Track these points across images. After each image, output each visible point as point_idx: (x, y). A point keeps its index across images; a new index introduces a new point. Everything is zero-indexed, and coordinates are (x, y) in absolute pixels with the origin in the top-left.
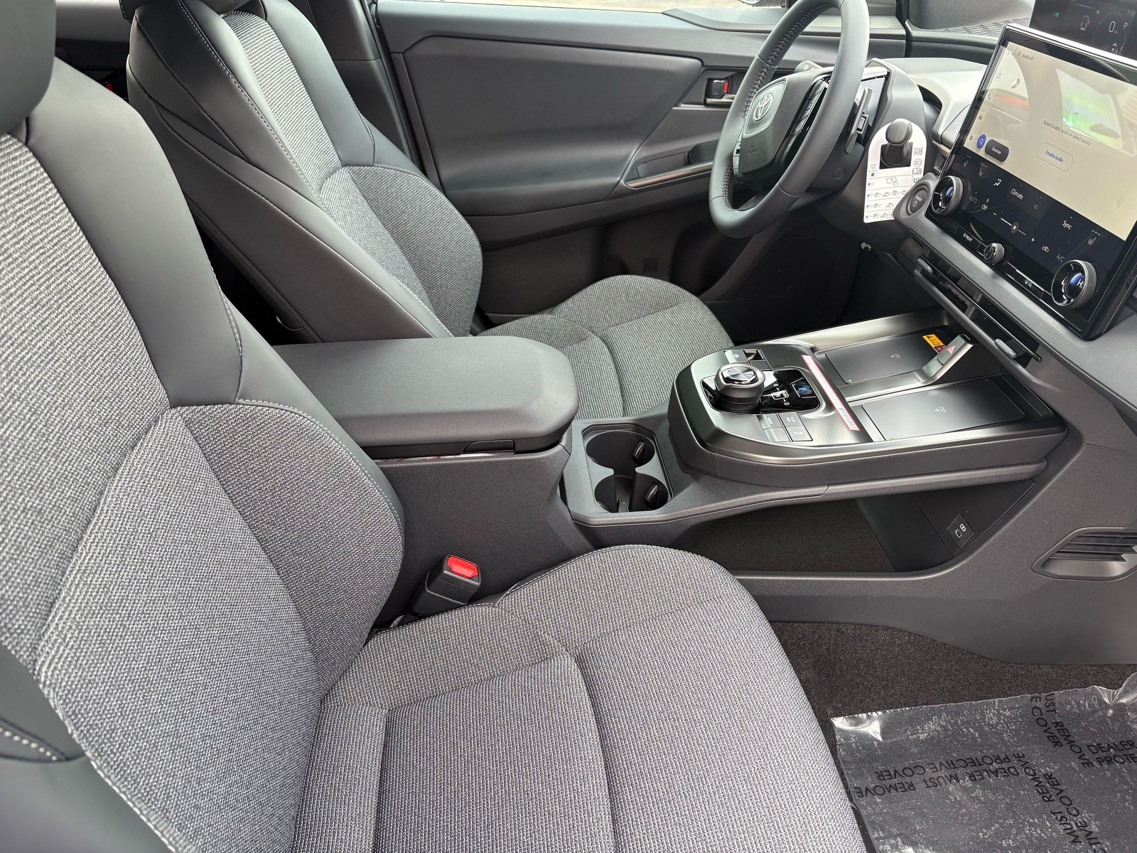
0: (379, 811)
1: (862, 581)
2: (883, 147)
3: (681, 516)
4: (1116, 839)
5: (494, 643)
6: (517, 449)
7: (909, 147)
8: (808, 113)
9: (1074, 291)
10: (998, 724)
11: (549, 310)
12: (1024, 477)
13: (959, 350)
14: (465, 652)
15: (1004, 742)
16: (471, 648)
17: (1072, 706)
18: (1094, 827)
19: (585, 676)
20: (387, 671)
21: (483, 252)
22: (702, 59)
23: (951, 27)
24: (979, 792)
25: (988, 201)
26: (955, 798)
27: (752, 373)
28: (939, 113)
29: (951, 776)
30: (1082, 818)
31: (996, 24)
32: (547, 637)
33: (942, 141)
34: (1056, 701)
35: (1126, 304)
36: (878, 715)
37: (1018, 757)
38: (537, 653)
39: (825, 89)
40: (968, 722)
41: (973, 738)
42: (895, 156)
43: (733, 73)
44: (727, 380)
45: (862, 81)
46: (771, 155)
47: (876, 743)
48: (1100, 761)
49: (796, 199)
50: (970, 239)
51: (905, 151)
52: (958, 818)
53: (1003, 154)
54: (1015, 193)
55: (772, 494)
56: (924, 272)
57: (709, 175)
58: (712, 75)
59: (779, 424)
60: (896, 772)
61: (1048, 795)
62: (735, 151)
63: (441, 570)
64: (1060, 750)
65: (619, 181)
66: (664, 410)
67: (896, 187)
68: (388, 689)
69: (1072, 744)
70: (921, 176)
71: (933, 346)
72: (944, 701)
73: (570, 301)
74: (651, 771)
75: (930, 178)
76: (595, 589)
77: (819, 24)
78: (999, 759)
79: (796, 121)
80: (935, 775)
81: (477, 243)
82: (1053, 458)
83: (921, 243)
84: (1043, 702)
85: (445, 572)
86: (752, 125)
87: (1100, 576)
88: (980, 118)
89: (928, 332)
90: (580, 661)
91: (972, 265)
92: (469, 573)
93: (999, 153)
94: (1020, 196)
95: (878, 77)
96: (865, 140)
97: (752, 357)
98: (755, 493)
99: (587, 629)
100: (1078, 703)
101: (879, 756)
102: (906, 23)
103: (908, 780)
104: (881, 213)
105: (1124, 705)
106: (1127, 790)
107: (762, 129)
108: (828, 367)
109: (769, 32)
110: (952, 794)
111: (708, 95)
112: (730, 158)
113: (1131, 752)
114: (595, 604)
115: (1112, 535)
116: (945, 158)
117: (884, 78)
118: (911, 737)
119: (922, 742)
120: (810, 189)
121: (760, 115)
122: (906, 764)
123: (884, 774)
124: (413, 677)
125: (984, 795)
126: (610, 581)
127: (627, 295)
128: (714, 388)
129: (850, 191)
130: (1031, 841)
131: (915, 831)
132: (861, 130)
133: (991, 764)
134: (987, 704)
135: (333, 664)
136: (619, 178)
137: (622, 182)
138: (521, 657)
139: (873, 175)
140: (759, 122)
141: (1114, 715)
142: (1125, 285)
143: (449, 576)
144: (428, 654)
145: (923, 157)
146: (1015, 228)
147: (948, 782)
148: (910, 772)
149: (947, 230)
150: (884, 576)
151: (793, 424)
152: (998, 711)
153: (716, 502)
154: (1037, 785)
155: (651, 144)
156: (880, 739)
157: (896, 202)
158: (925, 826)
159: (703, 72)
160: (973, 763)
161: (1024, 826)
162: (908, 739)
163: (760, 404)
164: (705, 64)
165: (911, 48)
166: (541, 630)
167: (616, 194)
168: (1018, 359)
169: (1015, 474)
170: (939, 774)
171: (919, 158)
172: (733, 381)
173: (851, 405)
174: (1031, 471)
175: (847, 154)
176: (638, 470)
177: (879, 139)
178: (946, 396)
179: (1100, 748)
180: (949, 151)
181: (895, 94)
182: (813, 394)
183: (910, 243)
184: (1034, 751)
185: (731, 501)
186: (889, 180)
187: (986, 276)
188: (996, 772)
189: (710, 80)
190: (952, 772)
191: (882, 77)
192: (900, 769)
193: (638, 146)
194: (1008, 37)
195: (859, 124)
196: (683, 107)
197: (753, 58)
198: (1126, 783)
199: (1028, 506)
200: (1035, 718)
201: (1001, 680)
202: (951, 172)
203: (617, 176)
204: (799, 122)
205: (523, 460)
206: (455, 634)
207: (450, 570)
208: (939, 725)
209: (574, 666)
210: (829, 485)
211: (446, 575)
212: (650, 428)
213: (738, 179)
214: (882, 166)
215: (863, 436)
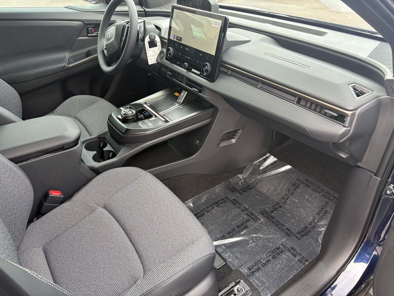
0: (52, 274)
1: (177, 163)
2: (149, 42)
3: (123, 157)
4: (252, 208)
5: (74, 212)
6: (65, 148)
7: (155, 41)
8: (125, 34)
9: (207, 71)
10: (219, 192)
11: (52, 112)
12: (208, 123)
13: (184, 94)
14: (65, 219)
15: (222, 196)
16: (67, 217)
17: (234, 182)
18: (247, 207)
19: (108, 211)
20: (38, 234)
21: (20, 96)
22: (83, 22)
23: (156, 8)
24: (219, 209)
25: (180, 52)
26: (215, 213)
27: (131, 111)
28: (161, 31)
29: (212, 208)
30: (244, 206)
31: (168, 6)
32: (92, 204)
33: (164, 38)
34: (230, 182)
35: (219, 72)
36: (191, 200)
37: (226, 198)
38: (90, 211)
39: (128, 26)
40: (212, 194)
41: (215, 197)
42: (152, 44)
43: (95, 25)
44: (124, 114)
45: (138, 23)
46: (117, 48)
47: (192, 208)
48: (244, 192)
49: (128, 60)
50: (179, 63)
51: (155, 42)
52: (216, 217)
53: (181, 39)
54: (187, 49)
55: (147, 143)
56: (169, 75)
57: (97, 59)
58: (88, 26)
59: (143, 123)
60: (199, 212)
61: (235, 204)
62: (104, 49)
63: (48, 195)
64: (234, 193)
65: (65, 65)
66: (107, 130)
67: (155, 53)
68: (40, 240)
69: (237, 190)
70: (161, 49)
71: (177, 95)
72: (205, 191)
73: (58, 108)
74: (137, 225)
75: (163, 49)
76: (103, 186)
77: (119, 9)
78: (222, 200)
79: (122, 36)
80: (208, 209)
81: (17, 93)
82: (213, 116)
83: (166, 67)
84: (228, 183)
85: (50, 195)
86: (108, 40)
87: (231, 144)
88: (172, 30)
89: (175, 92)
90: (105, 208)
91: (181, 70)
92: (58, 194)
93: (180, 39)
94: (188, 50)
95: (141, 22)
96: (143, 40)
97: (129, 108)
98: (142, 144)
99: (104, 198)
100: (235, 181)
101: (194, 210)
102: (143, 7)
103: (202, 213)
104: (153, 61)
105: (245, 177)
106: (251, 196)
107: (112, 41)
108: (151, 106)
109: (104, 12)
110: (214, 212)
111: (88, 33)
112: (103, 52)
113: (250, 187)
114: (104, 190)
115: (230, 133)
116: (166, 43)
117: (143, 22)
118: (200, 203)
119: (203, 203)
120: (132, 57)
121: (110, 36)
122: (201, 210)
123: (196, 214)
124: (48, 233)
125: (221, 209)
126: (107, 182)
127: (79, 102)
128: (121, 118)
129: (143, 56)
130: (234, 215)
131: (208, 224)
132: (141, 38)
133: (220, 202)
134: (215, 188)
135: (18, 238)
136: (65, 64)
137: (66, 65)
138: (85, 214)
139: (148, 50)
140: (110, 39)
141: (244, 181)
142: (217, 68)
143: (52, 196)
144: (52, 224)
145: (160, 44)
146: (189, 58)
147: (212, 210)
148: (202, 211)
149: (172, 62)
150: (182, 160)
151: (147, 122)
152: (218, 189)
153: (132, 150)
154: (232, 202)
155: (73, 51)
156: (193, 206)
157: (156, 57)
158: (210, 222)
159: (84, 26)
160: (216, 203)
161: (232, 212)
162: (199, 204)
163: (136, 119)
164: (84, 23)
165: (147, 14)
166: (89, 203)
167: (65, 69)
168: (199, 92)
169: (206, 122)
170: (209, 208)
171: (159, 44)
172: (126, 114)
173: (161, 115)
174: (209, 121)
175: (139, 45)
176: (104, 149)
177: (147, 39)
178: (184, 107)
179: (243, 189)
180: (167, 41)
181: (148, 26)
182: (150, 114)
183: (163, 69)
184: (229, 195)
185: (136, 148)
186: (153, 52)
187: (186, 72)
188: (222, 203)
189: (87, 28)
190: (212, 207)
191: (142, 22)
192: (200, 211)
193: (68, 52)
194: (174, 8)
195: (141, 36)
196: (81, 38)
197: (101, 20)
198: (251, 195)
199: (211, 130)
200: (227, 188)
201: (217, 180)
202: (168, 46)
203: (64, 63)
204: (123, 36)
205: (68, 151)
206: (59, 214)
207: (51, 194)
208: (206, 197)
209: (103, 210)
210: (162, 137)
211: (51, 196)
212: (104, 137)
213: (107, 57)
214: (150, 47)
215: (167, 121)
